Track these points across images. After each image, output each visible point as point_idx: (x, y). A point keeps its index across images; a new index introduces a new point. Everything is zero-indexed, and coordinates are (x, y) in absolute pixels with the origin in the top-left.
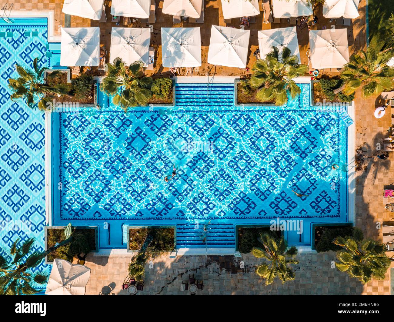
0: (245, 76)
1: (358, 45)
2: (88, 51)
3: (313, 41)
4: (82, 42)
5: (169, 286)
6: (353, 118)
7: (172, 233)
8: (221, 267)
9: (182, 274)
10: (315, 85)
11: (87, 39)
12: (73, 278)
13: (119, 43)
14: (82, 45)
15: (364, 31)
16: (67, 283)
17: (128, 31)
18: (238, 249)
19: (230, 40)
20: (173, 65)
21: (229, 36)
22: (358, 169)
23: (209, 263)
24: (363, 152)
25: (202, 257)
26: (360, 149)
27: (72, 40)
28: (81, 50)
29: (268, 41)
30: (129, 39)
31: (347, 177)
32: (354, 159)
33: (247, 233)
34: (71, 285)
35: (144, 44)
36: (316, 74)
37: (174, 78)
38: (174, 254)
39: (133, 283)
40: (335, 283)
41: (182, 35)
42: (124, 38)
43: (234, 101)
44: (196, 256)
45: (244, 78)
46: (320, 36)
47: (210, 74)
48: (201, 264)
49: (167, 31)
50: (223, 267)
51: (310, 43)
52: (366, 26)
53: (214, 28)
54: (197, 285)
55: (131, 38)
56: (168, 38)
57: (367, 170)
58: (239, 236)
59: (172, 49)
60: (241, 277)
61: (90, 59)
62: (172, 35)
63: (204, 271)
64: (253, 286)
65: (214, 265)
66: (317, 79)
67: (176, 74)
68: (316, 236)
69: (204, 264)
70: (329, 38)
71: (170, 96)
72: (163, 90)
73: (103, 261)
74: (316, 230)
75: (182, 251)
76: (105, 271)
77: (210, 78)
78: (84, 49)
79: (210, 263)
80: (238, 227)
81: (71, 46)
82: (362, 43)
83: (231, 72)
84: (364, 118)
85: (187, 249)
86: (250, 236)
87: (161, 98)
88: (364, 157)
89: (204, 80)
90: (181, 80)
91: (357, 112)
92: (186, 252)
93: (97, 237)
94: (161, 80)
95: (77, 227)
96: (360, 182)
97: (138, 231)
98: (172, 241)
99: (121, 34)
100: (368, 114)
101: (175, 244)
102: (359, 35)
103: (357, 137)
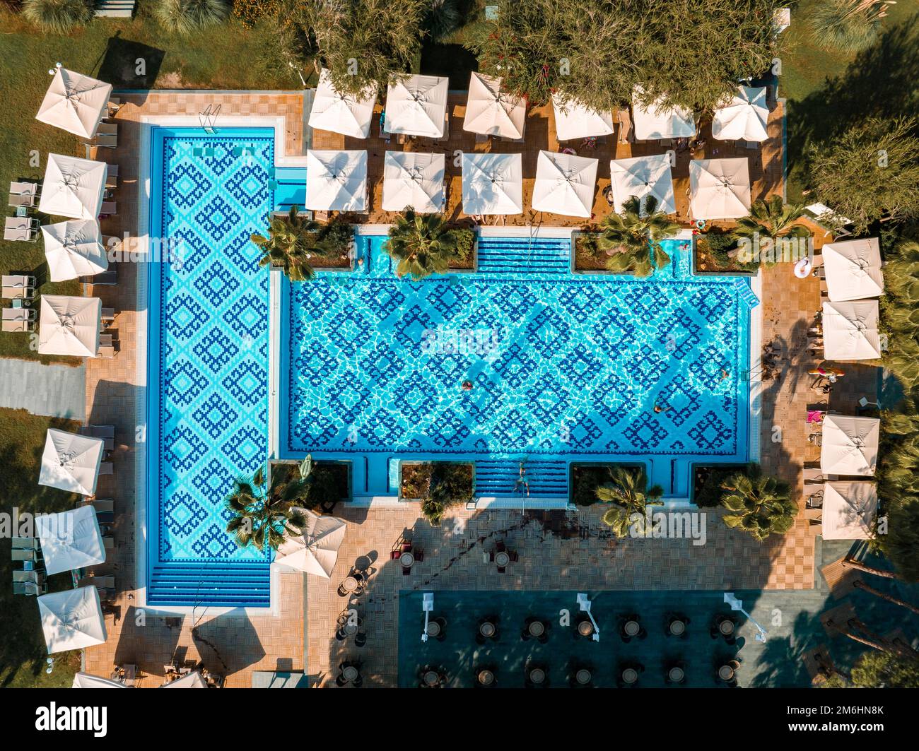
0: (588, 227)
1: (770, 180)
2: (350, 188)
3: (695, 176)
4: (342, 174)
5: (463, 557)
6: (760, 296)
7: (470, 473)
8: (546, 529)
9: (483, 539)
10: (699, 242)
11: (348, 170)
12: (320, 536)
13: (398, 177)
14: (342, 179)
15: (779, 158)
16: (311, 542)
17: (410, 157)
18: (572, 501)
19: (567, 174)
20: (479, 211)
21: (566, 169)
22: (766, 377)
23: (526, 521)
24: (774, 350)
25: (515, 512)
26: (770, 345)
27: (326, 170)
28: (340, 186)
29: (626, 176)
30: (413, 171)
31: (749, 389)
32: (760, 362)
33: (586, 474)
34: (317, 546)
35: (436, 179)
36: (700, 225)
37: (476, 228)
38: (471, 505)
39: (407, 550)
40: (726, 559)
41: (494, 165)
42: (407, 170)
43: (571, 267)
44: (506, 510)
45: (586, 231)
46: (706, 169)
47: (532, 223)
48: (513, 523)
49: (471, 160)
50: (549, 528)
51: (691, 178)
52: (783, 149)
53: (542, 155)
54: (509, 554)
55: (416, 169)
56: (473, 170)
57: (780, 379)
58: (575, 479)
59: (478, 187)
60: (577, 545)
61: (353, 200)
62: (478, 166)
63: (519, 534)
64: (595, 560)
65: (535, 525)
66: (702, 232)
67: (480, 223)
68: (696, 482)
69: (518, 522)
70: (720, 172)
71: (470, 257)
72: (459, 248)
73: (359, 515)
74: (697, 473)
75: (484, 502)
76: (361, 532)
77: (534, 229)
78: (344, 185)
79: (528, 522)
80: (573, 465)
81: (325, 179)
82: (775, 175)
83: (566, 222)
84: (776, 296)
85: (493, 499)
86: (592, 480)
87: (456, 261)
88: (776, 358)
89: (524, 232)
90: (486, 232)
91: (766, 286)
92: (491, 504)
93: (351, 477)
94: (456, 232)
95: (320, 462)
96: (768, 399)
97: (416, 469)
98: (470, 484)
99: (400, 161)
100: (783, 290)
101: (473, 490)
102: (771, 163)
103: (765, 325)
